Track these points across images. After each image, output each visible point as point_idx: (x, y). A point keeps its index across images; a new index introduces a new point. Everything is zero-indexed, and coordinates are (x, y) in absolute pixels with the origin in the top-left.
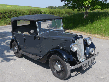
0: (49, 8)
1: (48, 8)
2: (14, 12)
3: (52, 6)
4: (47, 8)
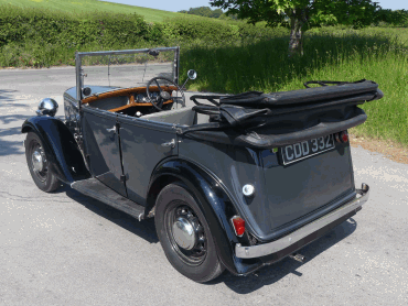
0: (192, 11)
1: (189, 13)
2: (36, 21)
4: (184, 12)
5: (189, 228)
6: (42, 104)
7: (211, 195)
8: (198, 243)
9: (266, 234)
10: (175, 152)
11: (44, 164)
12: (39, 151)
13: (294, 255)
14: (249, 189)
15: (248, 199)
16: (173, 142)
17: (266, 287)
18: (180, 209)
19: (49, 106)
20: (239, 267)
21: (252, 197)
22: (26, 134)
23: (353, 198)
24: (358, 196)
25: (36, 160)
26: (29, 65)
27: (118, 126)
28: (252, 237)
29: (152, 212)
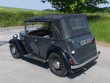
0: (45, 10)
2: (4, 14)
3: (49, 9)
4: (43, 11)
5: (58, 63)
6: (14, 36)
7: (64, 54)
8: (60, 67)
9: (78, 63)
10: (53, 45)
11: (16, 51)
12: (14, 48)
13: (84, 68)
14: (73, 52)
15: (73, 55)
16: (53, 42)
17: (77, 77)
18: (55, 59)
19: (15, 36)
20: (72, 71)
21: (74, 54)
22: (10, 44)
23: (97, 54)
24: (98, 54)
25: (13, 50)
26: (2, 27)
27: (37, 39)
28: (74, 64)
29: (48, 61)
